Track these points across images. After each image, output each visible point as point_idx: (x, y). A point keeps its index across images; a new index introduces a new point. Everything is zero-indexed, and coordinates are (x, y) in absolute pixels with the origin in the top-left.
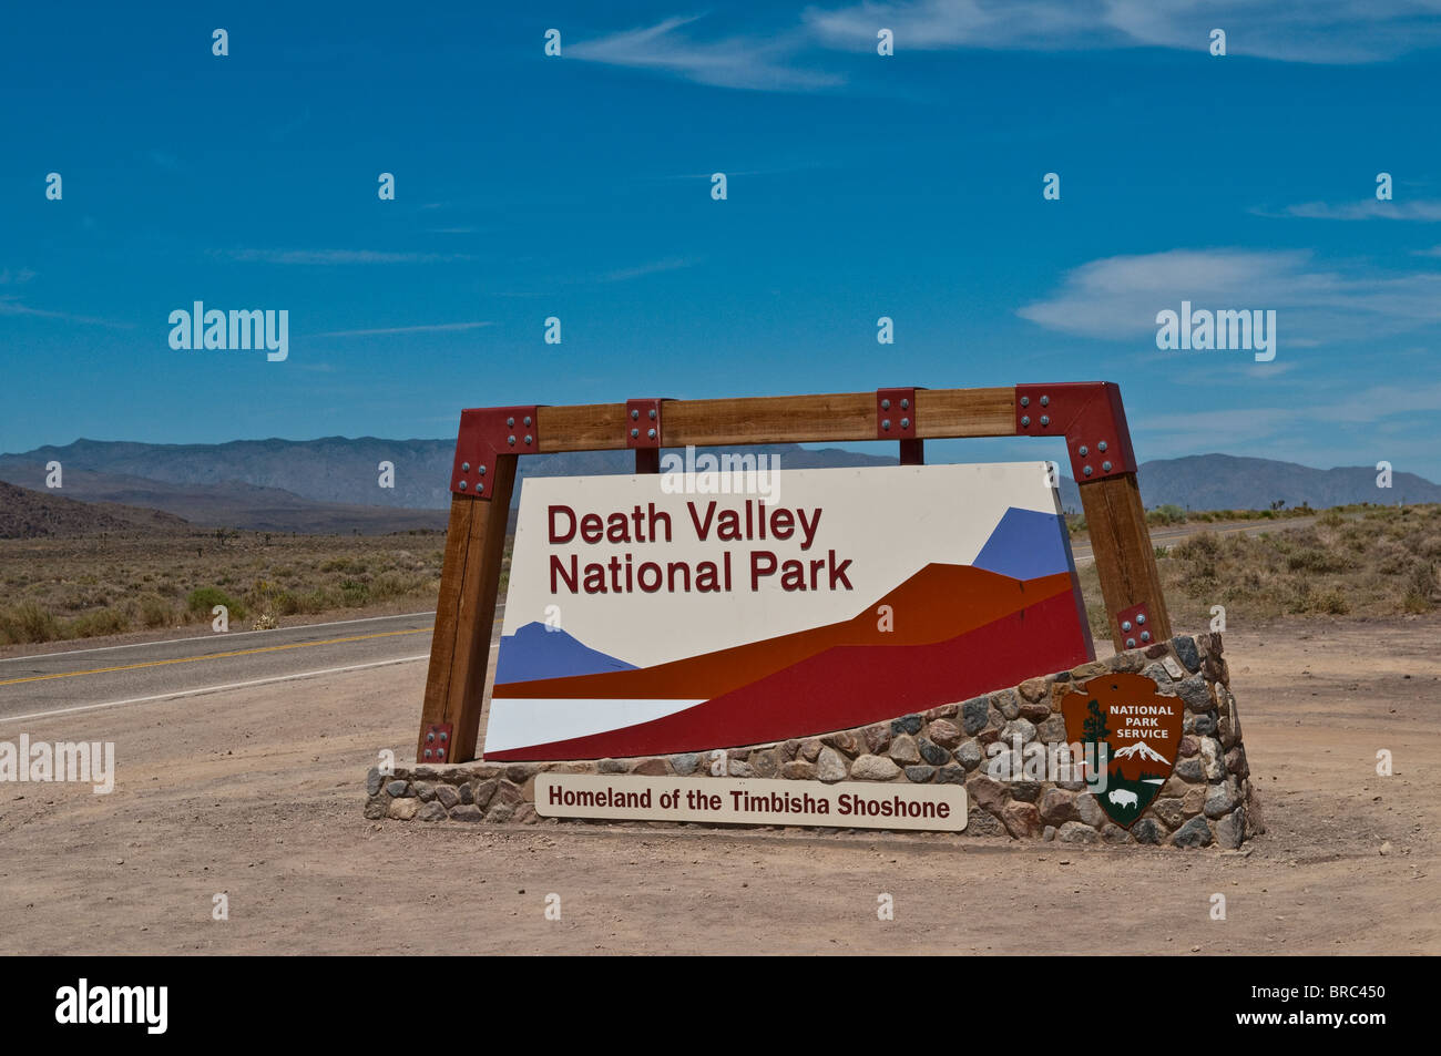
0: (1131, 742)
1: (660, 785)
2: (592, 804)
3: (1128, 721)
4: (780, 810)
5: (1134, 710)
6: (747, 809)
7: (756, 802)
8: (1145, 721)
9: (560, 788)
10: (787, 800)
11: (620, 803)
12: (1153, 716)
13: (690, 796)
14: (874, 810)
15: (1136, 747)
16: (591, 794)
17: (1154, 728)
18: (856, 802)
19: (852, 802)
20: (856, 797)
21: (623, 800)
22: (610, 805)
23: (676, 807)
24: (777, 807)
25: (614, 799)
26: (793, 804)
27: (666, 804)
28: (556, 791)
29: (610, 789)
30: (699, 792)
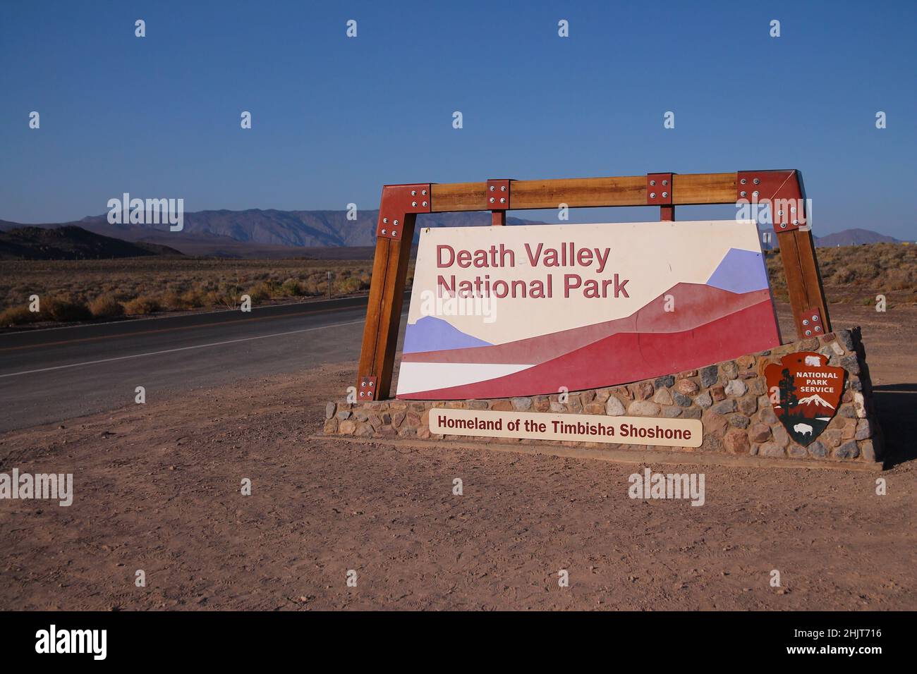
0: (809, 394)
1: (508, 417)
2: (465, 427)
3: (808, 382)
4: (583, 433)
5: (812, 375)
6: (562, 432)
7: (568, 428)
8: (819, 382)
9: (445, 417)
10: (588, 427)
11: (482, 427)
12: (825, 379)
13: (527, 423)
14: (643, 434)
15: (812, 398)
16: (464, 421)
17: (824, 386)
18: (632, 429)
19: (629, 429)
20: (631, 426)
21: (484, 425)
22: (476, 428)
23: (517, 430)
24: (581, 431)
25: (479, 424)
26: (592, 429)
27: (511, 428)
28: (442, 419)
29: (476, 419)
30: (532, 421)
